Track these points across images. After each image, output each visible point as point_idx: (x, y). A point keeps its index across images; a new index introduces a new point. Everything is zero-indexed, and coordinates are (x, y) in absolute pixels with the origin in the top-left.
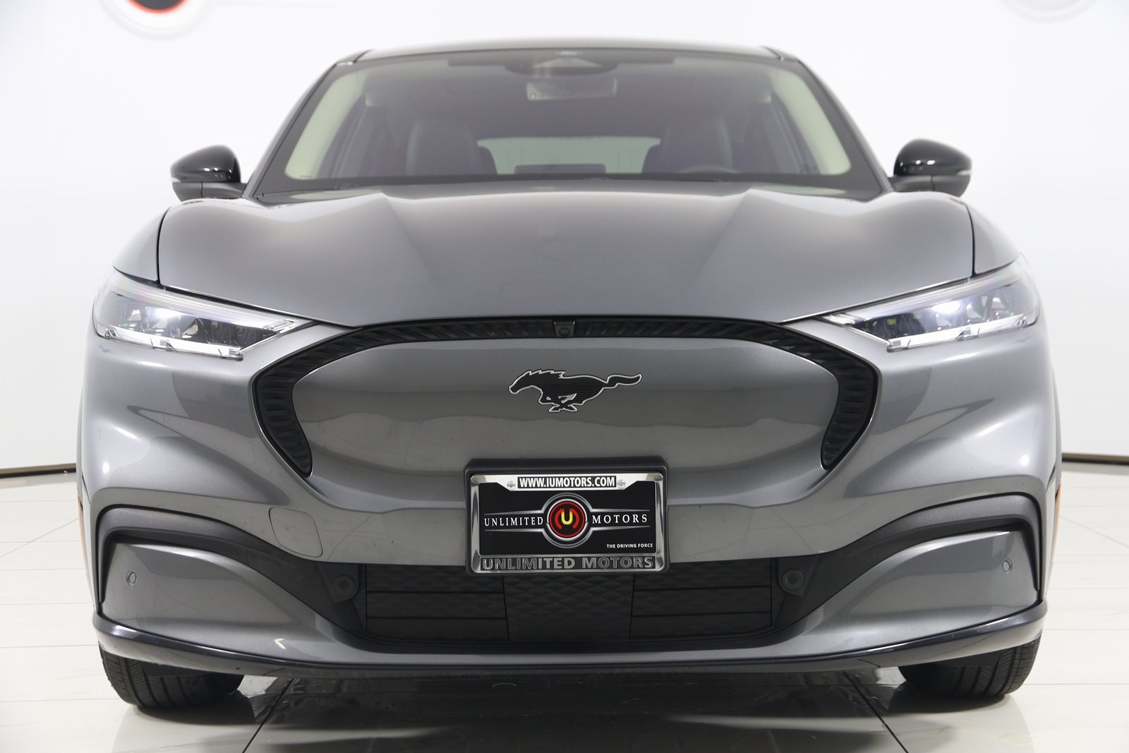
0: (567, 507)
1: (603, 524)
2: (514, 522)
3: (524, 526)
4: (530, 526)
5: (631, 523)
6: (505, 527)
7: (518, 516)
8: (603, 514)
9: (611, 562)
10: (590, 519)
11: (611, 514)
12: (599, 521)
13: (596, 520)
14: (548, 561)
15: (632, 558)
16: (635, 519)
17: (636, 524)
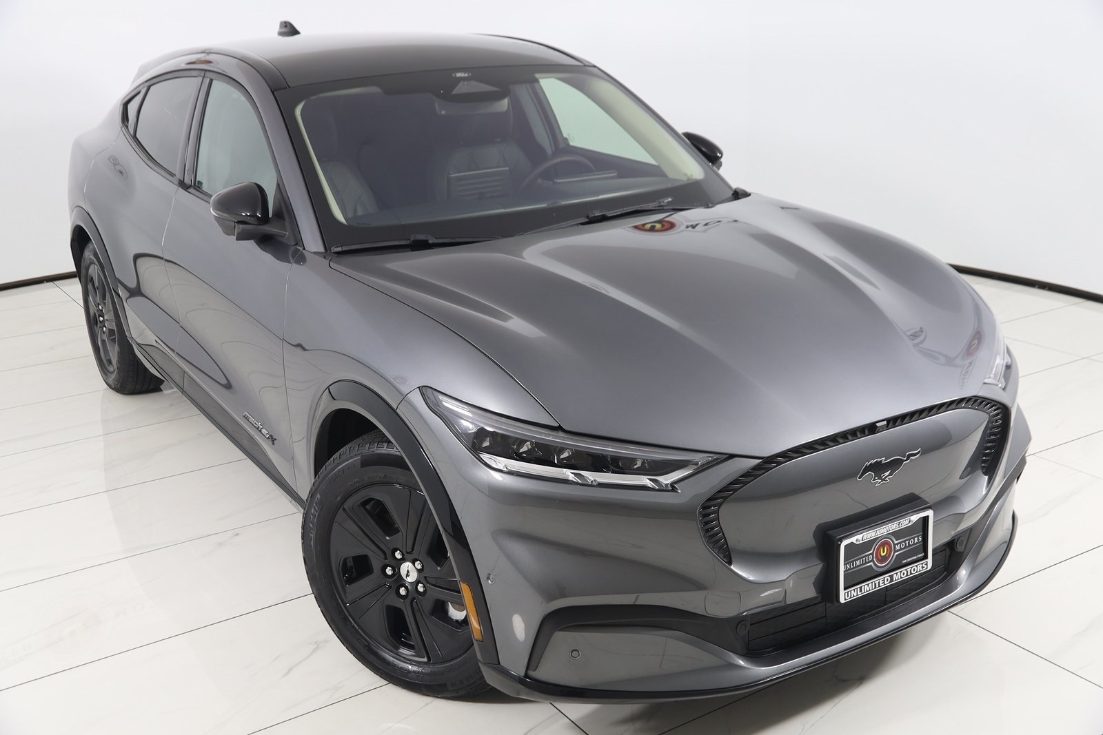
0: (883, 545)
1: (901, 549)
2: (858, 563)
3: (863, 564)
4: (866, 563)
5: (914, 544)
6: (854, 568)
7: (860, 559)
8: (900, 543)
9: (907, 572)
10: (895, 548)
11: (904, 541)
12: (899, 546)
13: (898, 547)
14: (877, 582)
15: (917, 566)
16: (916, 541)
17: (917, 543)
